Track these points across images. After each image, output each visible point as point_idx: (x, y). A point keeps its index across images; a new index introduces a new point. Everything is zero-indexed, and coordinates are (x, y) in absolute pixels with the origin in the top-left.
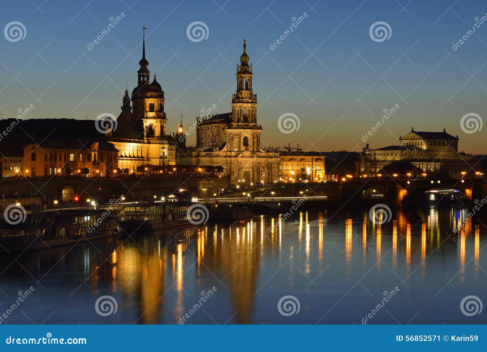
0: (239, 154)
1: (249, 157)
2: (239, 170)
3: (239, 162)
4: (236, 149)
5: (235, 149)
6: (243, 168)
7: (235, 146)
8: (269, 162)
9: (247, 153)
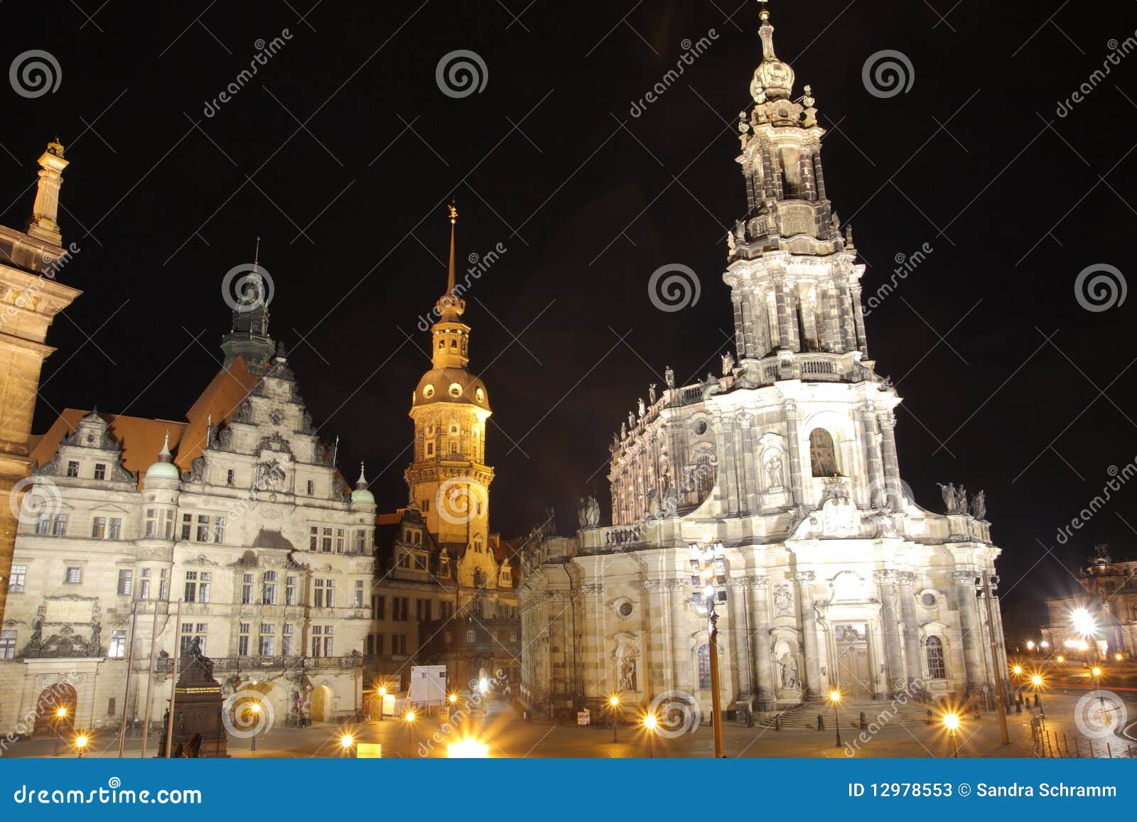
0: (795, 521)
1: (854, 538)
2: (802, 617)
3: (799, 568)
4: (777, 499)
5: (767, 498)
6: (826, 604)
7: (768, 482)
8: (958, 568)
9: (843, 517)
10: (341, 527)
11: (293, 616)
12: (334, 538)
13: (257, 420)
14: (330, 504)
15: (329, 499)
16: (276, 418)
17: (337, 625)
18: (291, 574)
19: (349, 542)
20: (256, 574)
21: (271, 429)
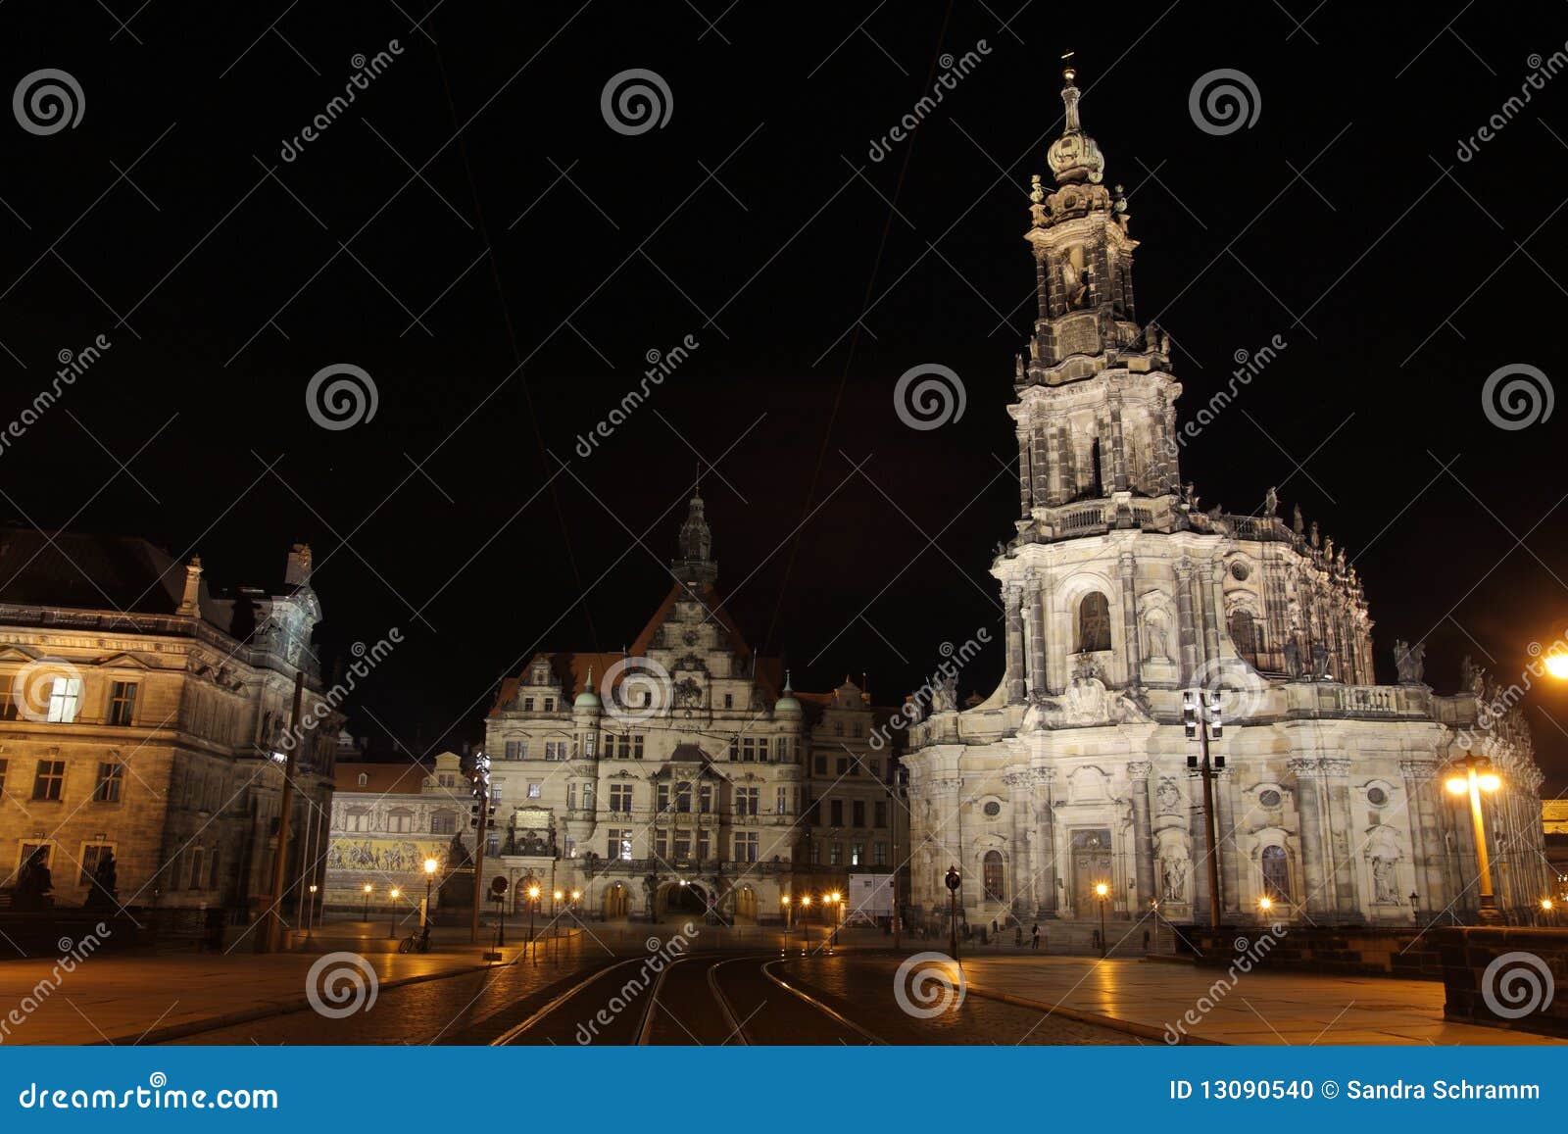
1: (1099, 725)
3: (1035, 765)
6: (1062, 805)
9: (1083, 701)
10: (764, 736)
11: (708, 823)
12: (756, 747)
13: (671, 644)
14: (749, 715)
15: (748, 710)
16: (690, 639)
17: (761, 831)
18: (705, 784)
19: (772, 750)
20: (669, 784)
21: (684, 650)
